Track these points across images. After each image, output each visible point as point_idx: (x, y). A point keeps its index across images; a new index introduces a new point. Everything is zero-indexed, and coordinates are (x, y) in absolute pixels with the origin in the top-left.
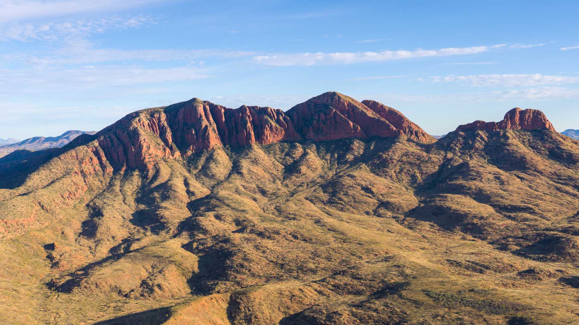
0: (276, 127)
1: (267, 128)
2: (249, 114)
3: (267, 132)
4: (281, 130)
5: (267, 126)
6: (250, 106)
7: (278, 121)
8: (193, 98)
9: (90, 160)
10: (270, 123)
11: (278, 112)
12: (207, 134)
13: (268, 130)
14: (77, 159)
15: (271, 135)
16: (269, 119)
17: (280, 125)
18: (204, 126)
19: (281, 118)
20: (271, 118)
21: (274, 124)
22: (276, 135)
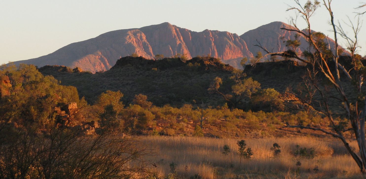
0: (234, 47)
1: (227, 47)
2: (211, 36)
3: (227, 50)
4: (238, 49)
5: (227, 46)
6: (212, 30)
7: (235, 42)
8: (165, 23)
9: (99, 64)
10: (230, 44)
11: (235, 35)
12: (182, 50)
13: (228, 49)
14: (91, 63)
15: (230, 53)
16: (228, 41)
17: (237, 46)
18: (178, 43)
19: (237, 40)
20: (230, 40)
21: (232, 44)
22: (234, 53)
